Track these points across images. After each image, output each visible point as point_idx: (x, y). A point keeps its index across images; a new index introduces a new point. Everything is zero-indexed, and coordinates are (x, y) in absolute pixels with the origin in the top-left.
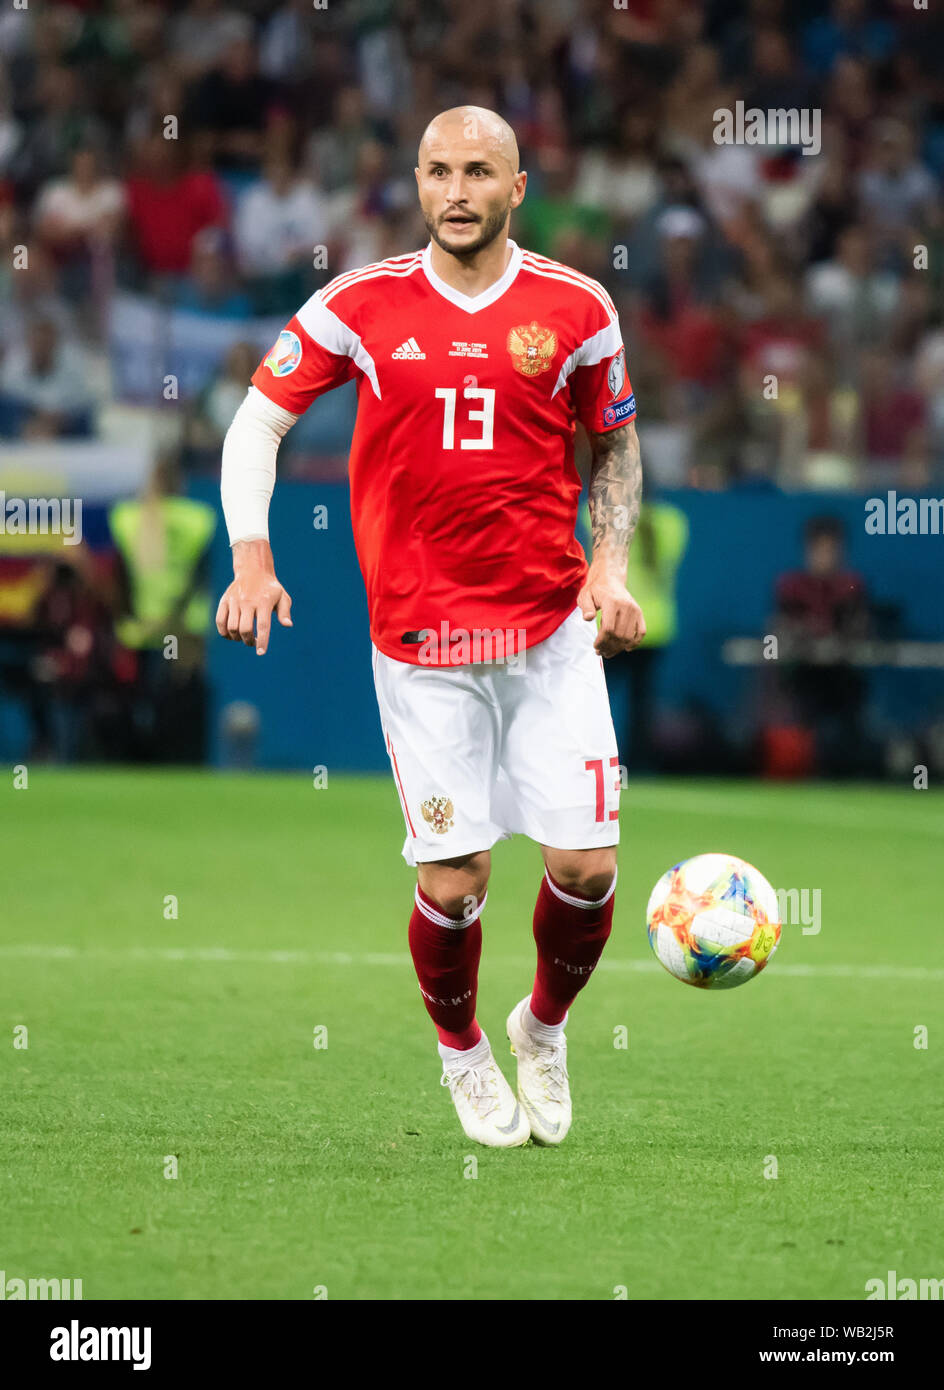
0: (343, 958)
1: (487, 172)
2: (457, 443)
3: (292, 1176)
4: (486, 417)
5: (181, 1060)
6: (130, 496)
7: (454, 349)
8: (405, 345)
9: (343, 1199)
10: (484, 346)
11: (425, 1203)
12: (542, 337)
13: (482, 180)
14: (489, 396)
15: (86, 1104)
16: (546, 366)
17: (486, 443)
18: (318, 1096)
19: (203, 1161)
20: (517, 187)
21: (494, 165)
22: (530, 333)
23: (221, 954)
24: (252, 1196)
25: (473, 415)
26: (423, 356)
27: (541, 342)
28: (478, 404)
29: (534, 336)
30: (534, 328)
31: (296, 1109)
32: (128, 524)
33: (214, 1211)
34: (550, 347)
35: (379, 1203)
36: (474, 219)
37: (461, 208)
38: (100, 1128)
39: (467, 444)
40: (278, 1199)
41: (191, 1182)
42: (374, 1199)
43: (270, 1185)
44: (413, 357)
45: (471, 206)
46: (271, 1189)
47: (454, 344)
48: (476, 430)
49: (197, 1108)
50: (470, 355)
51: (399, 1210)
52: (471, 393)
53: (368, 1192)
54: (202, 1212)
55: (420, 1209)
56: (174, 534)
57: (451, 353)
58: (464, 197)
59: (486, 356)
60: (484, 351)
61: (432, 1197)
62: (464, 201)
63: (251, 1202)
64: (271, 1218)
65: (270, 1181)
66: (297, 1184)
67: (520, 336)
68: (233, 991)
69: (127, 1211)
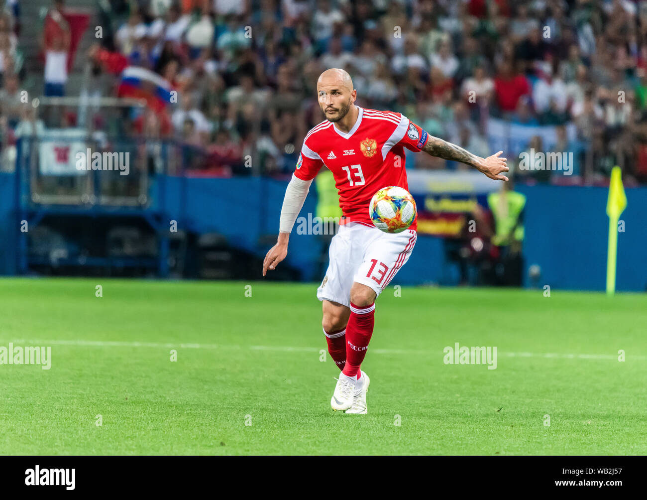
0: (571, 356)
1: (339, 93)
2: (354, 184)
3: (553, 434)
4: (360, 174)
5: (514, 392)
6: (495, 191)
7: (344, 153)
8: (330, 154)
9: (571, 442)
10: (353, 150)
11: (601, 444)
12: (370, 143)
13: (337, 96)
14: (359, 167)
15: (479, 407)
16: (375, 152)
17: (363, 183)
18: (562, 406)
19: (521, 428)
20: (353, 95)
21: (341, 90)
22: (366, 142)
23: (527, 355)
24: (539, 441)
25: (356, 175)
26: (335, 157)
27: (371, 145)
28: (356, 171)
29: (368, 143)
30: (367, 140)
31: (554, 410)
32: (495, 201)
33: (525, 446)
34: (374, 145)
35: (584, 443)
36: (337, 110)
37: (331, 107)
38: (485, 416)
39: (357, 184)
40: (548, 442)
41: (517, 436)
42: (582, 442)
43: (545, 437)
44: (333, 158)
45: (334, 106)
46: (545, 438)
47: (344, 151)
48: (359, 179)
49: (519, 409)
50: (350, 154)
51: (591, 446)
52: (353, 167)
53: (580, 439)
54: (521, 446)
55: (599, 445)
56: (511, 205)
57: (344, 155)
58: (332, 103)
59: (354, 154)
60: (353, 152)
61: (603, 441)
62: (332, 105)
63: (539, 443)
64: (546, 448)
65: (545, 435)
66: (555, 437)
67: (364, 144)
68: (532, 368)
69: (494, 445)
